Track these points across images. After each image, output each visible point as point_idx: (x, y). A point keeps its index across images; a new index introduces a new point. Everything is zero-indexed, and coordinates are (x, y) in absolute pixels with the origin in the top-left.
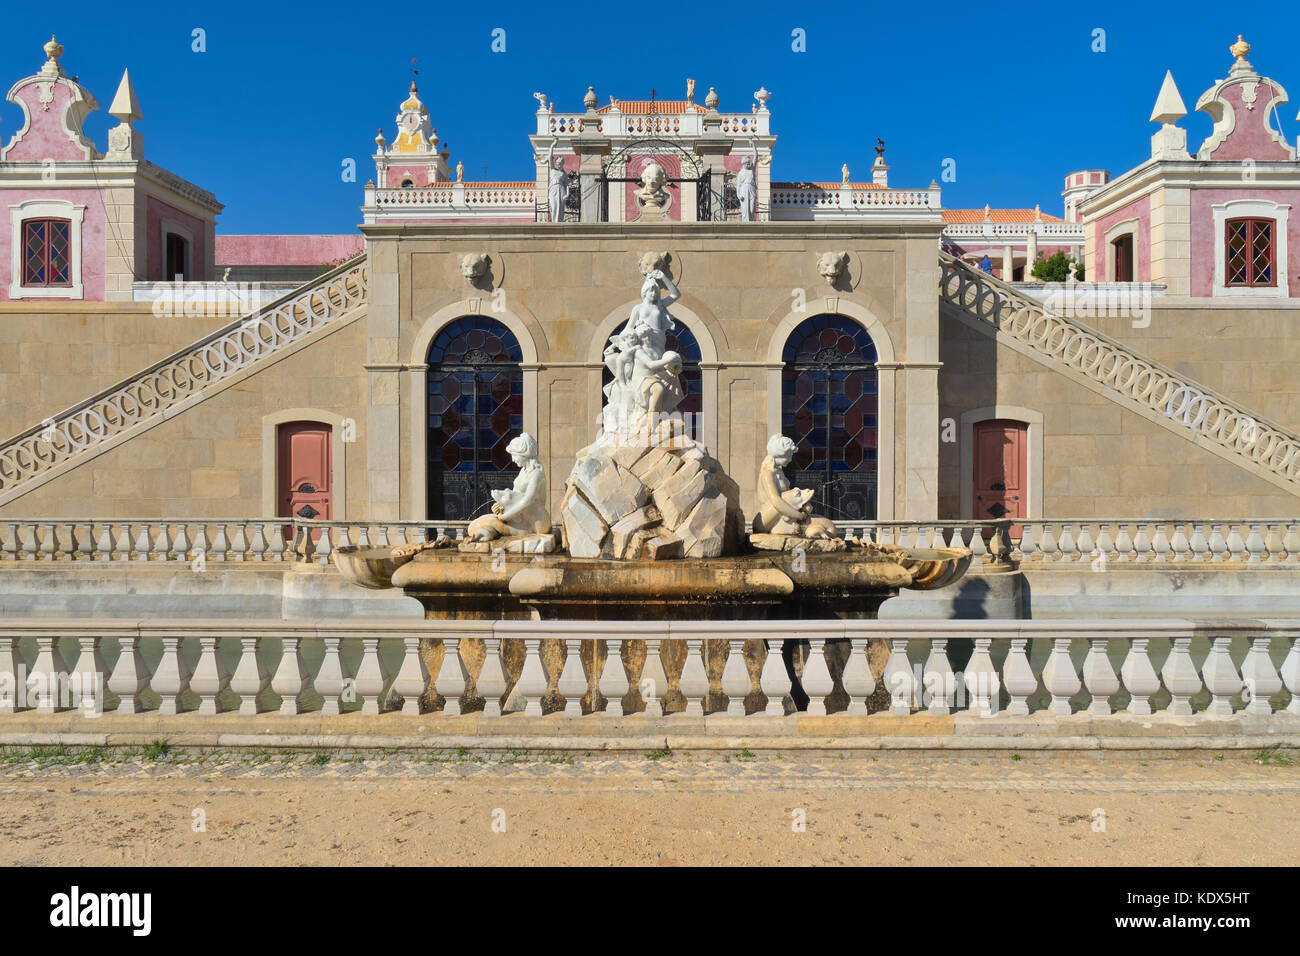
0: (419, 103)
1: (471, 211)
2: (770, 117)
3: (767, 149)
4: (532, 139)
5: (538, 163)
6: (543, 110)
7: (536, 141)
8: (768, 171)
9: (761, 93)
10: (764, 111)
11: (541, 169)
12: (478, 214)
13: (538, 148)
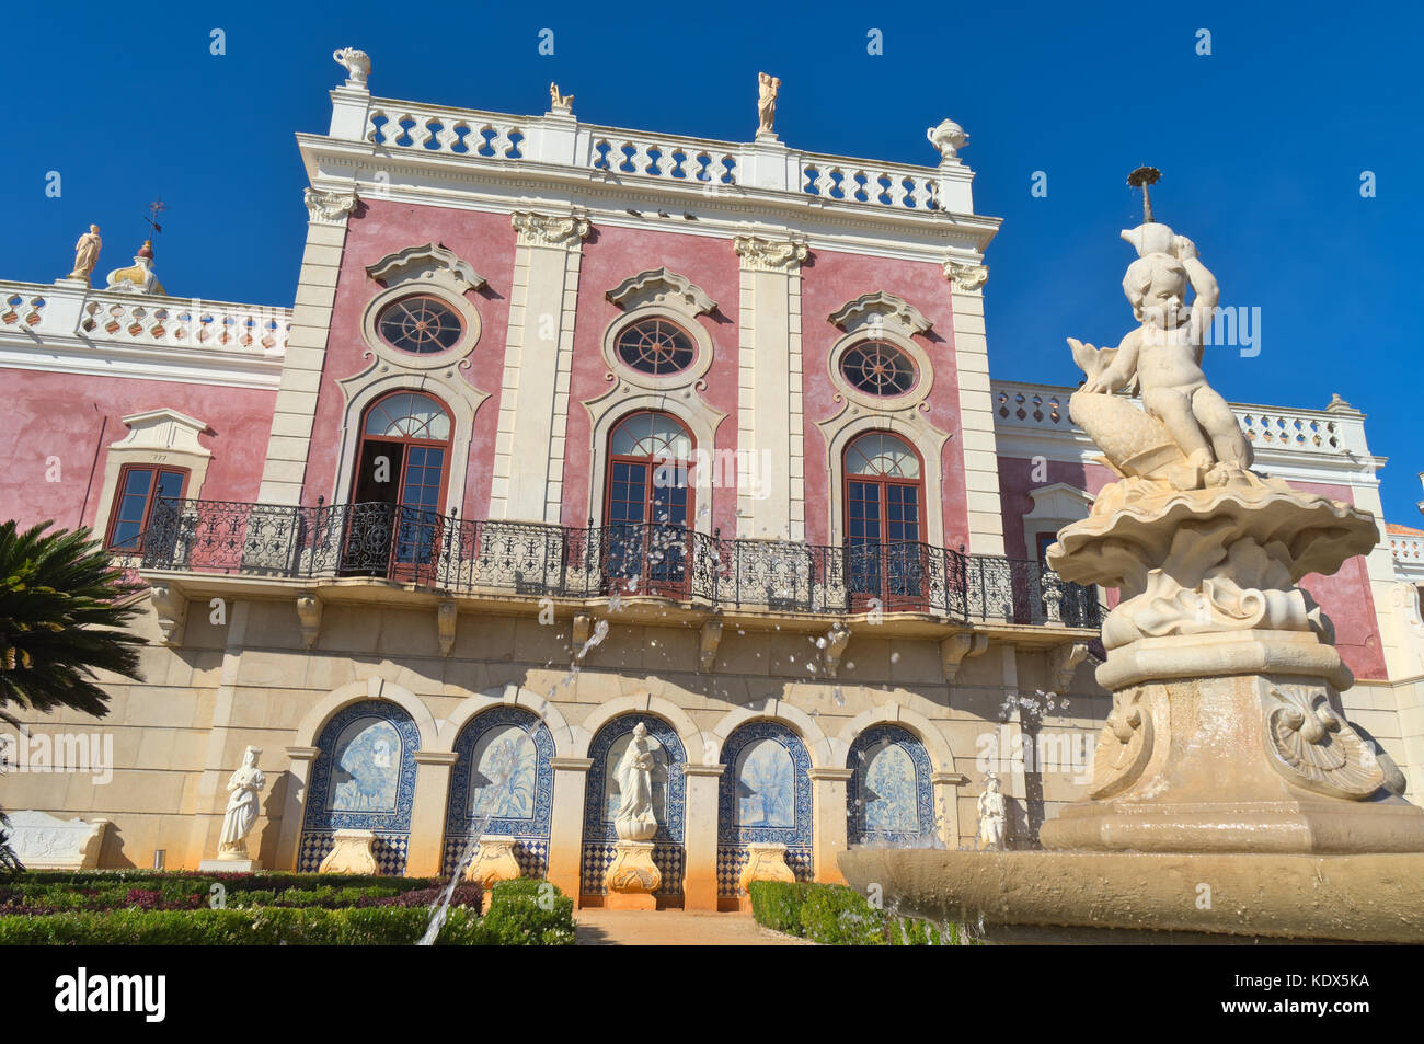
0: (147, 274)
1: (92, 353)
2: (974, 180)
3: (973, 251)
4: (307, 143)
5: (315, 215)
6: (355, 87)
7: (320, 157)
8: (977, 306)
9: (944, 133)
10: (952, 165)
11: (324, 237)
12: (116, 365)
13: (322, 176)
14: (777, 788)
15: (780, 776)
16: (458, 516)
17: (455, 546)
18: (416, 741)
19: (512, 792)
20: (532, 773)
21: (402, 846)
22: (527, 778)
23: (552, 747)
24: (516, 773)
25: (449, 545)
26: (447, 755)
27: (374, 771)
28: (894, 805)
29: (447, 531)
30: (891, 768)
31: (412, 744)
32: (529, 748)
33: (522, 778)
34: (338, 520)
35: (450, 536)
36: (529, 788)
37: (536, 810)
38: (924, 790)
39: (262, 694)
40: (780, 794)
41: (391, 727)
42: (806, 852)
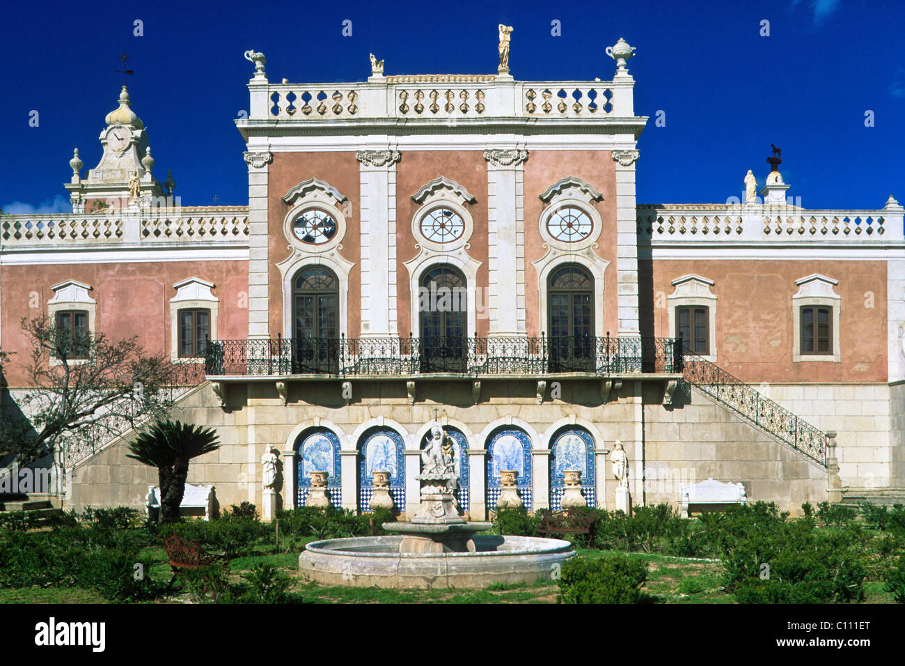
2: (634, 86)
3: (631, 139)
4: (242, 124)
6: (259, 78)
7: (247, 128)
9: (619, 50)
10: (623, 75)
13: (250, 141)
14: (514, 459)
15: (516, 453)
16: (346, 337)
17: (345, 353)
18: (339, 445)
19: (386, 466)
20: (395, 457)
21: (339, 492)
22: (393, 459)
23: (403, 445)
24: (387, 457)
25: (343, 353)
26: (354, 452)
27: (322, 460)
28: (574, 465)
29: (341, 346)
30: (573, 447)
31: (337, 446)
32: (392, 445)
33: (390, 460)
34: (289, 346)
35: (343, 348)
36: (393, 464)
37: (399, 474)
38: (591, 457)
39: (266, 427)
40: (516, 462)
41: (327, 439)
42: (529, 489)
